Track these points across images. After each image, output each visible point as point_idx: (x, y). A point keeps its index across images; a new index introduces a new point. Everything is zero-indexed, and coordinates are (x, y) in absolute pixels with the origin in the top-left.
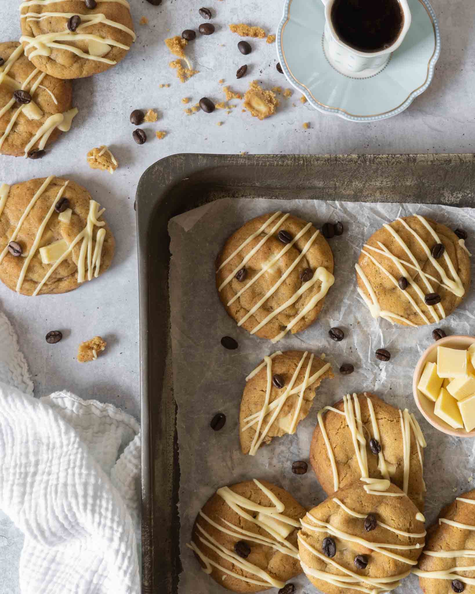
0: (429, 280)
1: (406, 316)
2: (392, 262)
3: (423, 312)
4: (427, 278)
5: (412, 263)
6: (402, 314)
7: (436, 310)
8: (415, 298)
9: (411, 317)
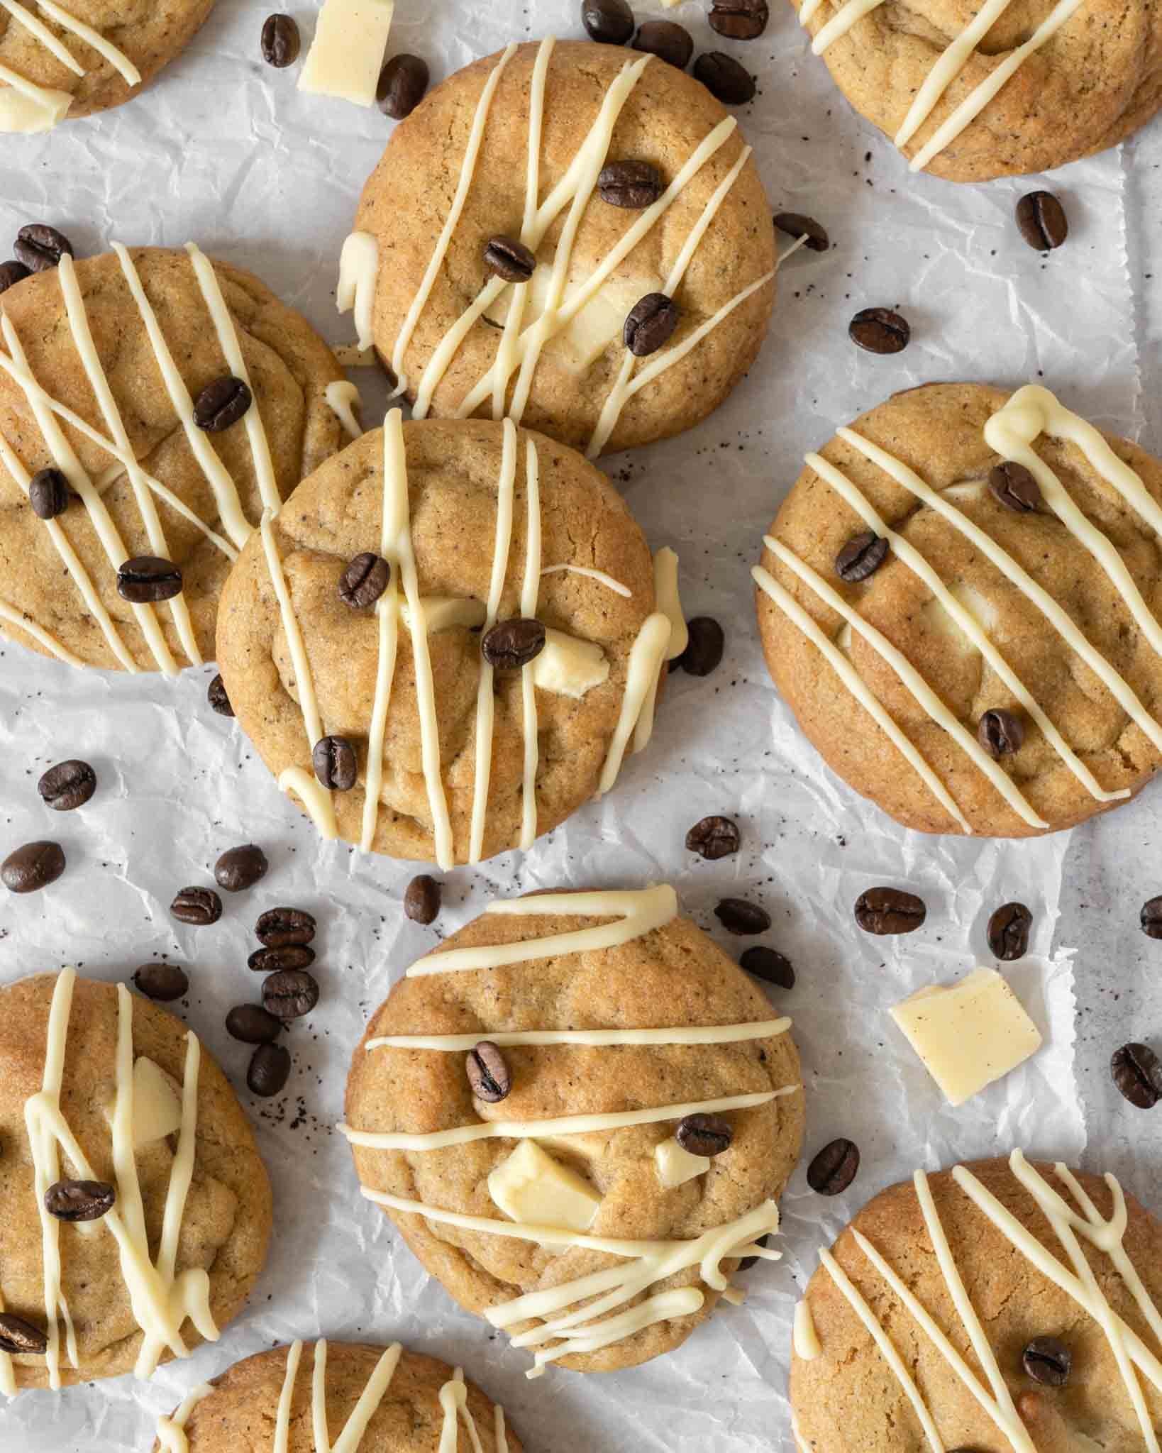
0: (160, 506)
1: (47, 620)
2: (24, 403)
3: (115, 620)
4: (154, 496)
5: (100, 426)
6: (31, 608)
7: (164, 624)
8: (90, 558)
9: (65, 628)
